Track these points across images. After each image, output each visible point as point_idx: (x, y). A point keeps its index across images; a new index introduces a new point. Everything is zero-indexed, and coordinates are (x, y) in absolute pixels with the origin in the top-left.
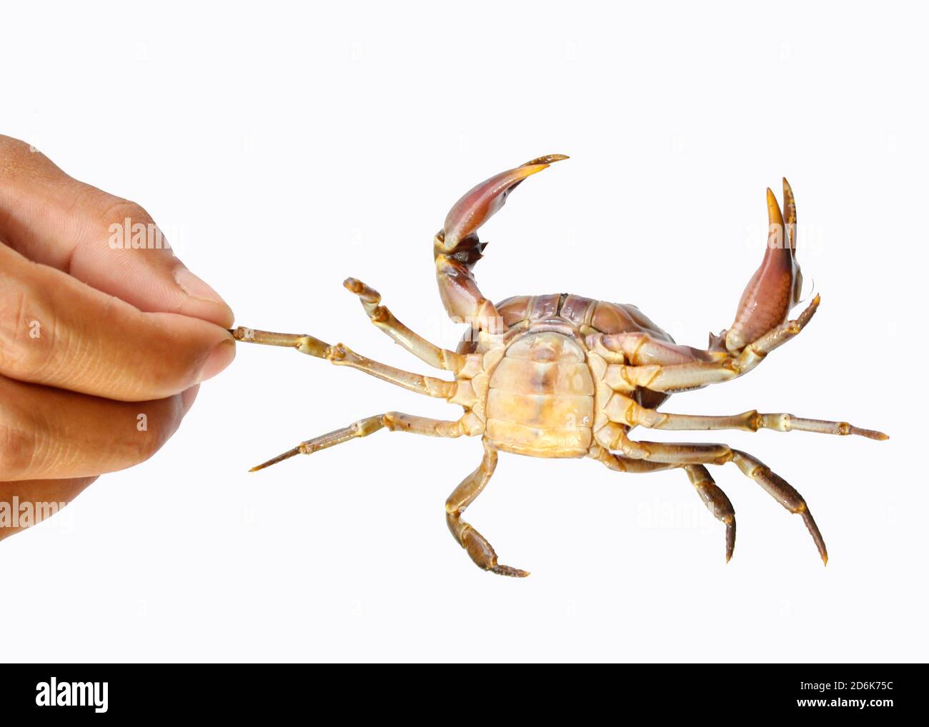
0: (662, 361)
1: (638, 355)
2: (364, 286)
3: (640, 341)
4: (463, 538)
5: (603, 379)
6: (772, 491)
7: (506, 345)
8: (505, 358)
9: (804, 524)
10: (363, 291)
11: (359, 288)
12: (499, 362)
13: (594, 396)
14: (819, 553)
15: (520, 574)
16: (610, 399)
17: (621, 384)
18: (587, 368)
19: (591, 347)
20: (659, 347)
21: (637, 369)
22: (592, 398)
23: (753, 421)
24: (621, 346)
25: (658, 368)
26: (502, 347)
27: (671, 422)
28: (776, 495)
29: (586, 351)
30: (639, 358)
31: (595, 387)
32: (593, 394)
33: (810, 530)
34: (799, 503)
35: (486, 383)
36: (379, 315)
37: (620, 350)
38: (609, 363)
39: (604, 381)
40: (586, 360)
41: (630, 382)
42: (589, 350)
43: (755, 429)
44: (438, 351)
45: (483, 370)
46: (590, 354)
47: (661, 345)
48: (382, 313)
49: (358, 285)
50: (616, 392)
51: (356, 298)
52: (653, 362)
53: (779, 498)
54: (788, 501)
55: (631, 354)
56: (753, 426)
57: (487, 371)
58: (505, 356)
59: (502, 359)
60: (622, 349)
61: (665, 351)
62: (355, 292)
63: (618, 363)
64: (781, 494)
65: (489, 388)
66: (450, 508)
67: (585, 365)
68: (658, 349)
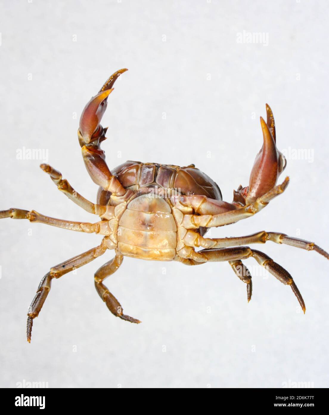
0: (213, 212)
1: (200, 208)
2: (52, 168)
3: (201, 201)
4: (104, 296)
5: (181, 223)
6: (274, 274)
7: (127, 202)
8: (127, 210)
9: (292, 290)
10: (51, 172)
11: (48, 169)
12: (124, 212)
13: (177, 232)
14: (301, 306)
15: (136, 321)
16: (185, 235)
17: (192, 226)
18: (172, 216)
19: (174, 204)
20: (212, 205)
21: (199, 217)
22: (176, 233)
23: (263, 238)
24: (191, 203)
25: (211, 216)
26: (125, 203)
27: (219, 245)
28: (276, 275)
29: (171, 206)
30: (200, 210)
31: (177, 227)
32: (176, 231)
33: (295, 294)
34: (289, 280)
35: (117, 223)
36: (62, 185)
37: (190, 205)
38: (184, 213)
39: (182, 225)
40: (172, 212)
41: (196, 225)
42: (173, 206)
43: (264, 242)
44: (92, 205)
45: (115, 217)
46: (174, 208)
47: (213, 204)
48: (64, 184)
49: (48, 168)
50: (188, 230)
51: (48, 176)
52: (208, 213)
53: (278, 277)
54: (283, 278)
55: (196, 208)
56: (263, 240)
57: (117, 217)
58: (126, 208)
59: (125, 210)
60: (191, 205)
61: (215, 207)
62: (47, 172)
63: (189, 213)
64: (279, 275)
65: (118, 226)
66: (97, 280)
67: (171, 215)
68: (211, 206)
